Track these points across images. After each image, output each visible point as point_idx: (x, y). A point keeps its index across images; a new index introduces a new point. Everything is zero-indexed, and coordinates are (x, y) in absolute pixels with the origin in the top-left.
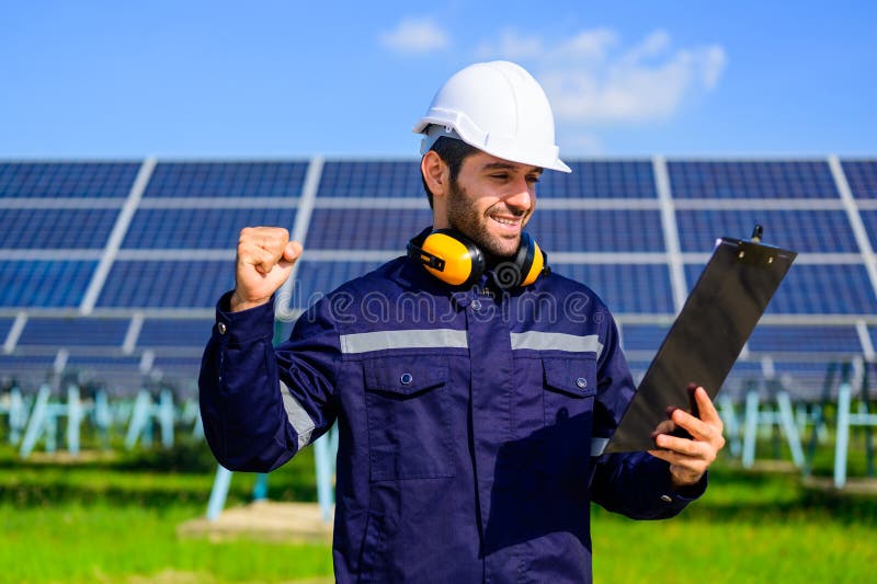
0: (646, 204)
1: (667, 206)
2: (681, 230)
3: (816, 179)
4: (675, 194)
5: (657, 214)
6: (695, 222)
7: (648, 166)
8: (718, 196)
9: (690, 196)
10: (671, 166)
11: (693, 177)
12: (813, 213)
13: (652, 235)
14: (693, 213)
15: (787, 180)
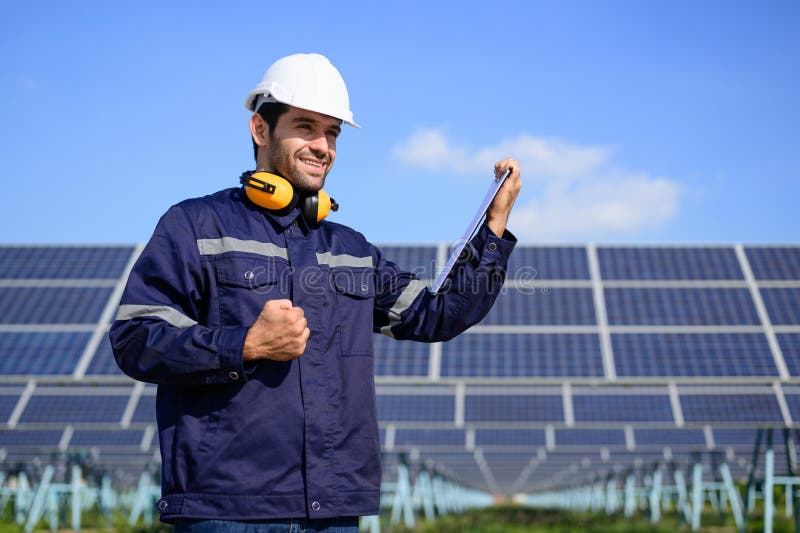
0: (580, 284)
1: (597, 285)
2: (609, 307)
3: (724, 264)
4: (604, 276)
5: (589, 292)
6: (621, 300)
7: (583, 251)
8: (641, 278)
9: (617, 277)
10: (600, 251)
11: (620, 261)
12: (721, 291)
14: (620, 291)
15: (699, 264)
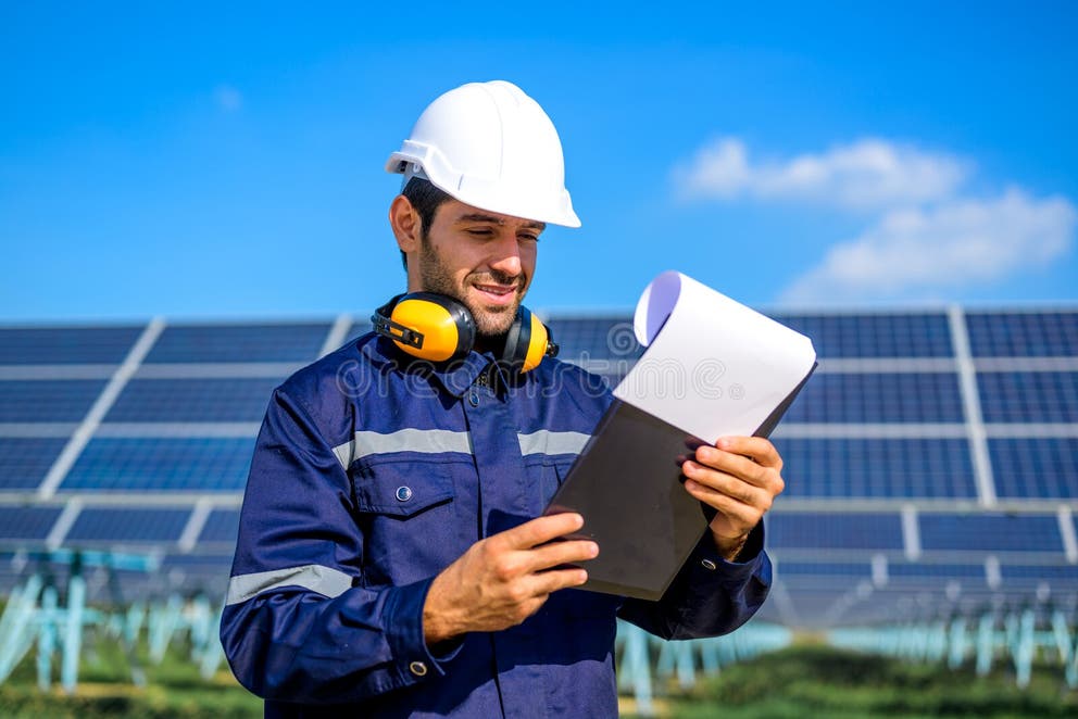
0: (939, 365)
1: (966, 367)
2: (983, 396)
4: (975, 352)
5: (954, 378)
6: (1001, 386)
7: (943, 319)
8: (1030, 354)
9: (994, 354)
10: (970, 319)
11: (998, 331)
13: (947, 402)
14: (999, 376)
